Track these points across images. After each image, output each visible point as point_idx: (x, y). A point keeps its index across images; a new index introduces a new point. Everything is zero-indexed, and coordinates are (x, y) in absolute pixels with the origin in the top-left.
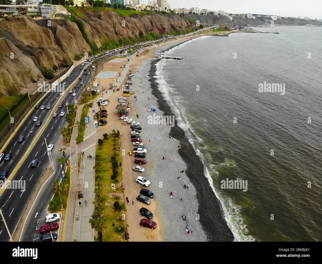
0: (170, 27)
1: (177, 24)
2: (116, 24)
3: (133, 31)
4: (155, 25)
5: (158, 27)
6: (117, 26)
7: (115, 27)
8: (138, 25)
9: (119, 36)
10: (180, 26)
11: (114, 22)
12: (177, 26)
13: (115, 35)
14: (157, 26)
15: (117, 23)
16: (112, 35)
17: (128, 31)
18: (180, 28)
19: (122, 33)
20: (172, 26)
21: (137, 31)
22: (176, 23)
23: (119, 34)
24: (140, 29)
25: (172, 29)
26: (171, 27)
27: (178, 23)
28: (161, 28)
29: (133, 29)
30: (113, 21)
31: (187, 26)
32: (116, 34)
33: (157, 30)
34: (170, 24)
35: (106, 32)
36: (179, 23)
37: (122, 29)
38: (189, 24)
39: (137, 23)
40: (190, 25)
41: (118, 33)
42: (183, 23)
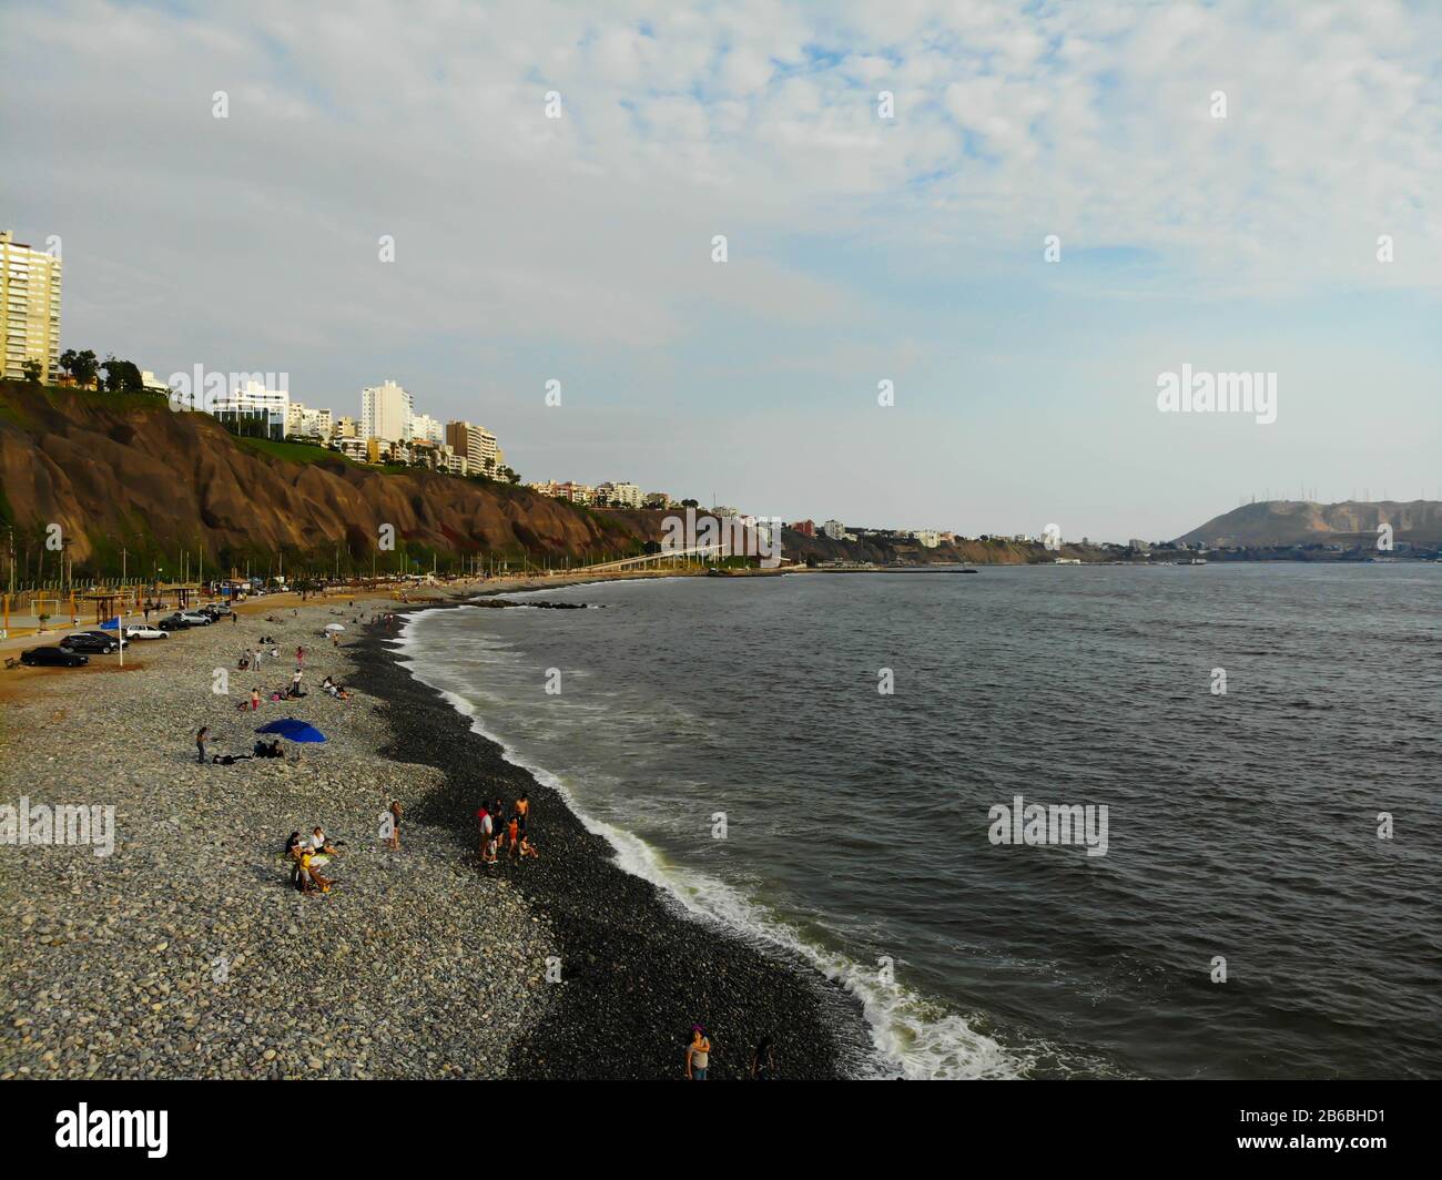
0: (510, 533)
1: (545, 525)
2: (212, 474)
3: (310, 522)
4: (437, 516)
5: (449, 526)
6: (216, 482)
7: (202, 491)
8: (341, 499)
9: (226, 531)
10: (559, 535)
11: (202, 466)
12: (541, 535)
13: (199, 526)
14: (446, 523)
15: (217, 471)
16: (177, 518)
17: (284, 519)
18: (560, 543)
19: (243, 522)
20: (520, 533)
21: (334, 526)
22: (539, 523)
23: (223, 523)
24: (352, 520)
25: (520, 544)
26: (515, 537)
27: (548, 522)
28: (466, 534)
29: (313, 514)
30: (199, 460)
31: (588, 539)
32: (209, 519)
33: (442, 538)
34: (510, 523)
35: (143, 502)
36: (552, 524)
37: (247, 504)
38: (599, 534)
39: (337, 490)
40: (604, 538)
41: (219, 520)
42: (571, 526)
